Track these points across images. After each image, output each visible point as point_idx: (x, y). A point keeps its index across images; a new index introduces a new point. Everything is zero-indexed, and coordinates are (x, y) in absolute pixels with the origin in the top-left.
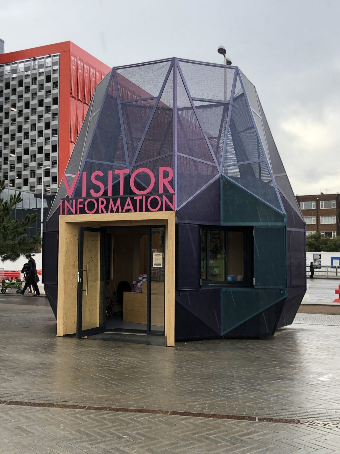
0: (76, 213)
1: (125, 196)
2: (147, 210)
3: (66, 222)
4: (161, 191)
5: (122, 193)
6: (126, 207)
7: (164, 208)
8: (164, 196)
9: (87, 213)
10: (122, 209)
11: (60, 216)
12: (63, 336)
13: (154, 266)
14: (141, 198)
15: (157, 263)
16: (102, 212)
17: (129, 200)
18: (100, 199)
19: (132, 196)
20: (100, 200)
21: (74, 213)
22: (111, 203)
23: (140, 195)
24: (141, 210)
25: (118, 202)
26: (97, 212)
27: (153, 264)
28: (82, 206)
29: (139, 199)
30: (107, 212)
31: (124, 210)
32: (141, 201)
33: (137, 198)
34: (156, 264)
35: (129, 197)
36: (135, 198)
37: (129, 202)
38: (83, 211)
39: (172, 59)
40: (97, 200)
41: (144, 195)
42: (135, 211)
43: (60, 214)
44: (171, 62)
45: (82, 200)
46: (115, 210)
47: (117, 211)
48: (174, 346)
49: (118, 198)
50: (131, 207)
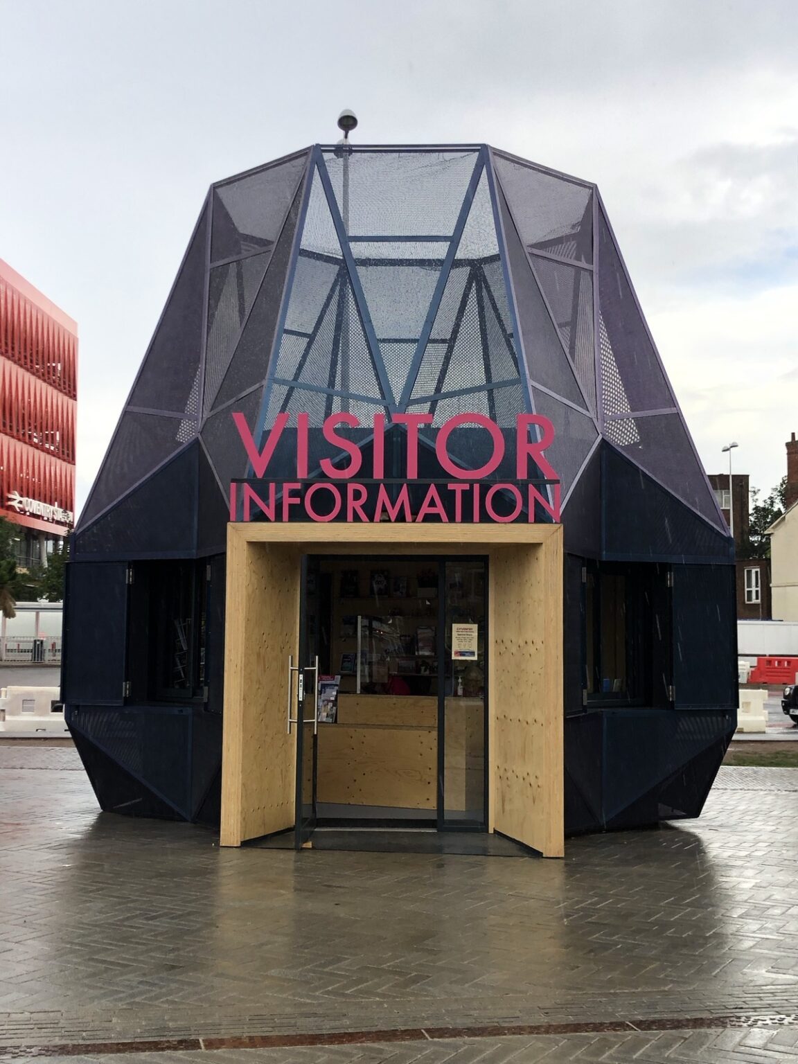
0: (279, 518)
1: (423, 481)
2: (485, 518)
3: (248, 542)
4: (522, 474)
5: (412, 473)
6: (425, 509)
7: (531, 517)
8: (530, 486)
9: (310, 520)
10: (415, 513)
11: (230, 526)
12: (239, 844)
13: (454, 657)
14: (467, 487)
15: (463, 649)
16: (357, 519)
17: (432, 492)
18: (349, 484)
19: (442, 481)
20: (351, 487)
21: (272, 518)
22: (383, 495)
23: (464, 481)
24: (467, 518)
25: (404, 496)
26: (341, 518)
27: (453, 653)
28: (297, 501)
29: (463, 491)
30: (371, 520)
31: (420, 516)
32: (467, 495)
33: (458, 488)
34: (462, 654)
35: (432, 485)
36: (451, 487)
37: (432, 496)
38: (298, 515)
39: (480, 148)
40: (342, 487)
41: (477, 481)
42: (452, 519)
43: (229, 521)
44: (477, 153)
45: (298, 486)
46: (393, 516)
47: (401, 518)
48: (563, 856)
49: (402, 485)
50: (440, 509)
